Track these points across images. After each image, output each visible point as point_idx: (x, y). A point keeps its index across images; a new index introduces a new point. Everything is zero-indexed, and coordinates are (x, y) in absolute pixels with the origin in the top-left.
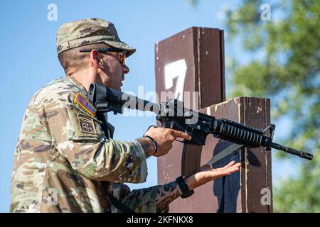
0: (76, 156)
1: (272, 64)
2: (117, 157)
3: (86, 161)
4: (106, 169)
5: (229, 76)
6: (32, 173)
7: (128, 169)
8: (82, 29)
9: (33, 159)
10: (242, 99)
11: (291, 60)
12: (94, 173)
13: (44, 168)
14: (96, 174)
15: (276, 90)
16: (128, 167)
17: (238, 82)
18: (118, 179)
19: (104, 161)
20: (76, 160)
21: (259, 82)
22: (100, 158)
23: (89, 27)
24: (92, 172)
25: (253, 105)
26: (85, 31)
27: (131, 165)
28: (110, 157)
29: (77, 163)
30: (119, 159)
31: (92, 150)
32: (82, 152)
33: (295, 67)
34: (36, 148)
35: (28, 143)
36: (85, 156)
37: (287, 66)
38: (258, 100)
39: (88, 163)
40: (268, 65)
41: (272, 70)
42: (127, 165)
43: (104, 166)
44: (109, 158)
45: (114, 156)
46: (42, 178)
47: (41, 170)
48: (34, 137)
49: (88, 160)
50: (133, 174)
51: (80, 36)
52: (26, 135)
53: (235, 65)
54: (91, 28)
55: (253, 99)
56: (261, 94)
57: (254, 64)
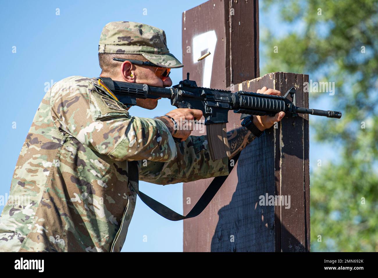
0: (106, 136)
1: (312, 37)
2: (146, 132)
3: (116, 139)
4: (139, 144)
5: (263, 50)
6: (36, 171)
7: (159, 143)
8: (121, 35)
9: (38, 156)
10: (277, 75)
11: (333, 32)
12: (128, 151)
13: (49, 167)
14: (130, 151)
15: (316, 65)
16: (158, 141)
17: (273, 56)
18: (151, 155)
19: (136, 136)
20: (106, 141)
21: (297, 56)
22: (131, 133)
23: (129, 35)
24: (126, 149)
25: (290, 81)
26: (123, 38)
27: (160, 139)
28: (141, 130)
29: (107, 144)
30: (148, 133)
31: (123, 127)
32: (112, 130)
33: (338, 40)
34: (45, 144)
35: (36, 139)
36: (116, 134)
37: (328, 39)
38: (296, 76)
39: (120, 140)
40: (308, 37)
41: (312, 44)
42: (156, 139)
43: (137, 140)
44: (139, 132)
45: (143, 129)
46: (46, 178)
47: (45, 170)
48: (43, 132)
49: (120, 137)
50: (163, 149)
51: (117, 42)
52: (36, 129)
53: (270, 37)
54: (130, 37)
55: (290, 75)
56: (299, 70)
57: (292, 36)
